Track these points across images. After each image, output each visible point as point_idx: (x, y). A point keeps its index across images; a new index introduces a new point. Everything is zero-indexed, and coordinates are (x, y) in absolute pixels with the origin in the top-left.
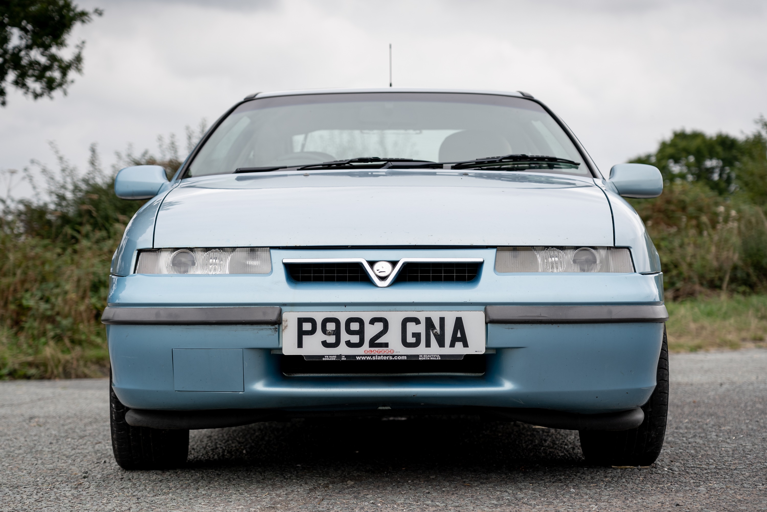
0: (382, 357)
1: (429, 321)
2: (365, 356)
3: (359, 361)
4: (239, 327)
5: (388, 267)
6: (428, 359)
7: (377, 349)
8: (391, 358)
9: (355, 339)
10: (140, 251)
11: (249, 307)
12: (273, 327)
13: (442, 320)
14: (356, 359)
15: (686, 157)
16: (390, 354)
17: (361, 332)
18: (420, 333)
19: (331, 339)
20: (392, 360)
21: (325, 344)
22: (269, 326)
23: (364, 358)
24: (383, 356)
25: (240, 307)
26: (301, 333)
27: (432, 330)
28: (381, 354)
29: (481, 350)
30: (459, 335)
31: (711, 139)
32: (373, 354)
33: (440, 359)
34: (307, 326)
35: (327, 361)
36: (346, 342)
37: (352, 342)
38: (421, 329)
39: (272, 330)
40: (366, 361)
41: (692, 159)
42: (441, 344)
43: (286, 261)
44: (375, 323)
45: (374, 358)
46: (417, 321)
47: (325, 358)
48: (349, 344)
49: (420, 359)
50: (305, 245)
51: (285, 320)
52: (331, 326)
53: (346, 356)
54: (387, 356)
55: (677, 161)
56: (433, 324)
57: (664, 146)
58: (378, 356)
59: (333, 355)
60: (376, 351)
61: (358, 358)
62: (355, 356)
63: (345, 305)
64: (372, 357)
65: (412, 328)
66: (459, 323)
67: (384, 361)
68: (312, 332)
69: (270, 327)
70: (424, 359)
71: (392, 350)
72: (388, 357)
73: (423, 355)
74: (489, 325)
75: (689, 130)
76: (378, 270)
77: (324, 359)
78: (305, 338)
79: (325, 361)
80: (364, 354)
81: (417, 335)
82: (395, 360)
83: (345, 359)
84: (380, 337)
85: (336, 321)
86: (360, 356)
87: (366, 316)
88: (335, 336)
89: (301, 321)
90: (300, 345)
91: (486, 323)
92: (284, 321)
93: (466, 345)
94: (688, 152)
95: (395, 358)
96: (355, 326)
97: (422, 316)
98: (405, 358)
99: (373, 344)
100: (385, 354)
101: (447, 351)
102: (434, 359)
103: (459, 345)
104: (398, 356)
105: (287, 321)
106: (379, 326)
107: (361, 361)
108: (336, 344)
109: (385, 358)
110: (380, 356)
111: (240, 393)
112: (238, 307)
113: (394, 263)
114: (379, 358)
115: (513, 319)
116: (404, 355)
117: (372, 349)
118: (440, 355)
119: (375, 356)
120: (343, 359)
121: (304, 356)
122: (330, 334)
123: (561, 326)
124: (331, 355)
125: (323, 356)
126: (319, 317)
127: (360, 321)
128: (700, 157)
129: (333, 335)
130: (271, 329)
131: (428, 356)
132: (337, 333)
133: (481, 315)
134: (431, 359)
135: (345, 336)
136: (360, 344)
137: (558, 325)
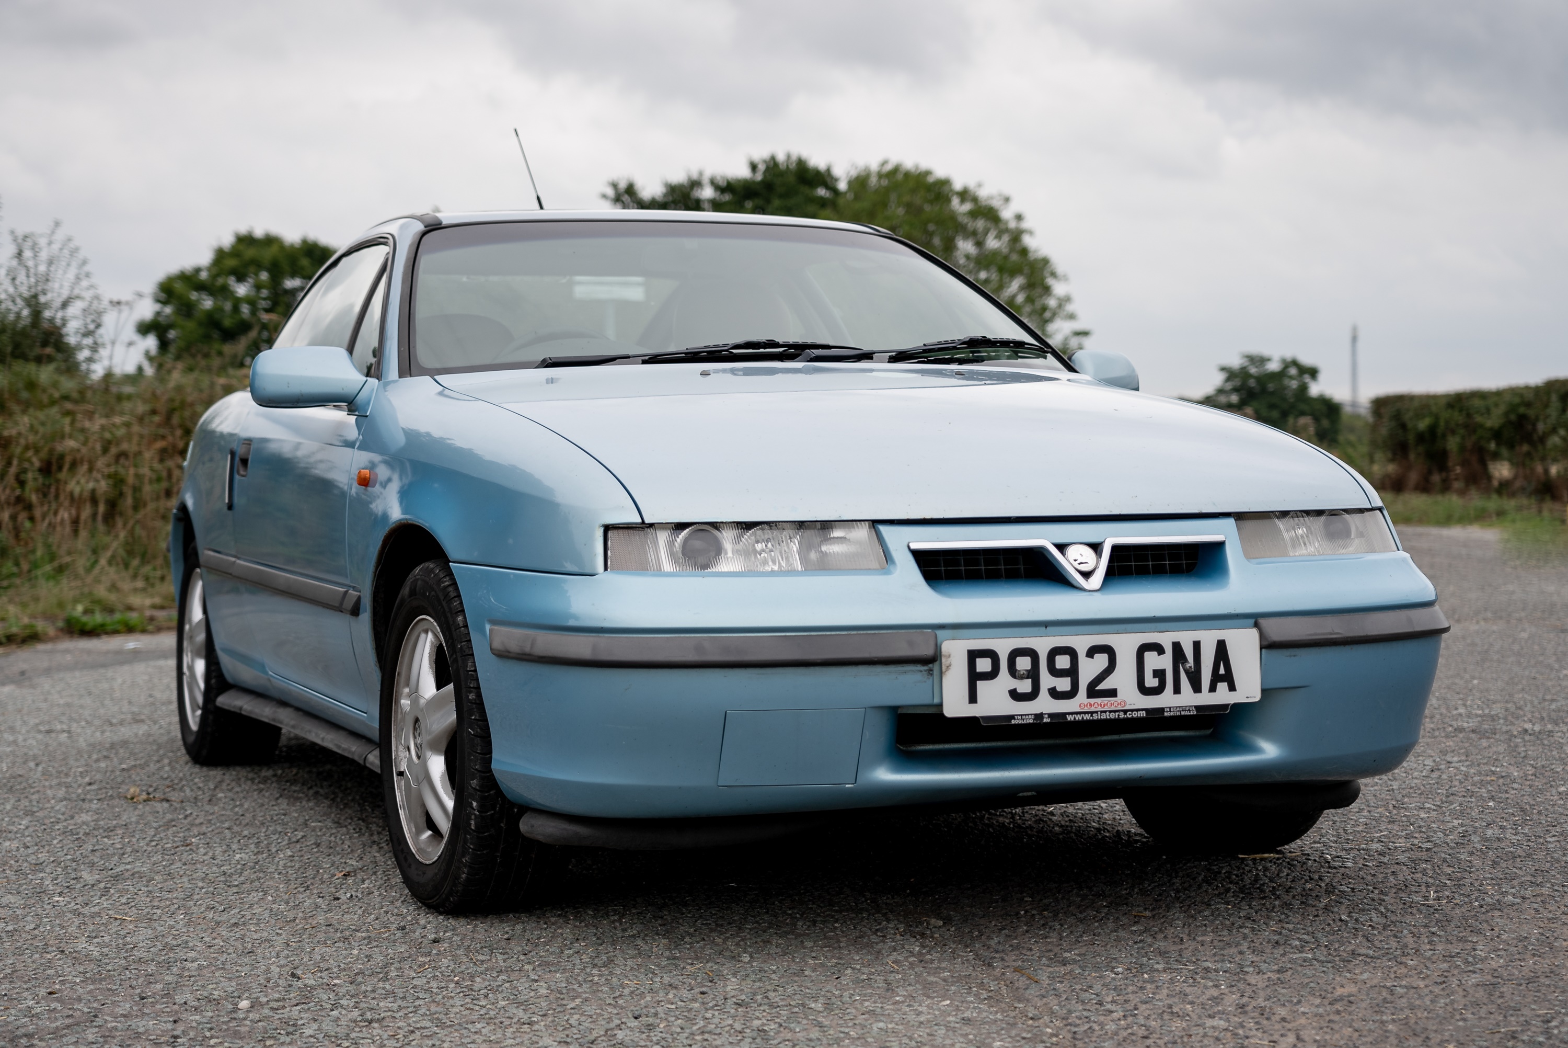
0: (1108, 713)
1: (1177, 648)
2: (1080, 713)
3: (1071, 722)
4: (862, 670)
5: (1089, 554)
6: (1178, 713)
7: (1099, 700)
8: (1122, 716)
9: (1064, 684)
10: (607, 528)
11: (876, 632)
12: (926, 668)
13: (1197, 645)
14: (1067, 719)
15: (256, 274)
16: (1119, 708)
17: (1072, 673)
18: (1165, 670)
19: (1025, 686)
20: (1124, 719)
21: (1015, 695)
22: (919, 665)
23: (1079, 717)
24: (1110, 712)
25: (859, 632)
26: (974, 677)
27: (1183, 664)
28: (1106, 708)
29: (1256, 697)
30: (1222, 671)
31: (292, 246)
32: (1093, 709)
33: (1195, 713)
34: (984, 665)
35: (1019, 725)
36: (1049, 690)
37: (1058, 689)
38: (1165, 662)
39: (924, 673)
40: (1083, 722)
41: (264, 276)
42: (1197, 687)
43: (914, 546)
44: (1096, 656)
45: (1095, 717)
46: (1158, 649)
47: (1015, 719)
48: (1055, 694)
49: (1166, 714)
50: (941, 517)
51: (947, 654)
52: (1024, 663)
53: (1050, 715)
54: (1115, 711)
55: (241, 278)
56: (1184, 654)
57: (220, 255)
58: (1102, 712)
59: (1028, 715)
60: (1098, 704)
61: (1070, 718)
62: (1064, 715)
63: (1046, 624)
64: (1092, 716)
65: (1152, 661)
66: (1221, 649)
67: (1111, 720)
68: (993, 674)
69: (920, 667)
70: (1172, 714)
71: (1123, 701)
72: (1117, 714)
73: (1170, 708)
74: (1263, 650)
75: (259, 233)
76: (1075, 560)
77: (1013, 722)
78: (980, 684)
79: (1015, 725)
80: (1078, 710)
81: (1160, 674)
82: (1128, 719)
83: (1049, 720)
84: (1104, 679)
85: (1032, 653)
86: (1072, 713)
87: (1081, 643)
88: (1030, 680)
89: (973, 656)
90: (973, 698)
91: (1261, 649)
92: (945, 656)
93: (1232, 688)
94: (258, 265)
95: (1129, 715)
96: (1063, 662)
97: (1166, 639)
98: (1143, 714)
99: (1092, 692)
100: (1113, 708)
101: (1206, 698)
102: (1187, 713)
103: (1222, 687)
104: (1132, 711)
105: (949, 656)
106: (1102, 660)
107: (1075, 722)
108: (1033, 695)
109: (1112, 716)
110: (1105, 712)
111: (847, 786)
112: (855, 632)
113: (1096, 547)
114: (1104, 716)
115: (1300, 640)
116: (1142, 710)
117: (1092, 701)
118: (1196, 707)
119: (1097, 712)
120: (1045, 720)
121: (982, 717)
122: (1022, 678)
123: (1355, 647)
124: (1026, 715)
125: (1012, 717)
126: (1003, 646)
127: (1070, 652)
128: (277, 273)
129: (1027, 678)
130: (921, 671)
131: (1178, 709)
132: (1034, 674)
133: (1252, 635)
134: (1183, 713)
135: (1047, 680)
136: (1071, 694)
137: (1352, 646)
